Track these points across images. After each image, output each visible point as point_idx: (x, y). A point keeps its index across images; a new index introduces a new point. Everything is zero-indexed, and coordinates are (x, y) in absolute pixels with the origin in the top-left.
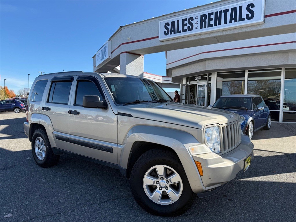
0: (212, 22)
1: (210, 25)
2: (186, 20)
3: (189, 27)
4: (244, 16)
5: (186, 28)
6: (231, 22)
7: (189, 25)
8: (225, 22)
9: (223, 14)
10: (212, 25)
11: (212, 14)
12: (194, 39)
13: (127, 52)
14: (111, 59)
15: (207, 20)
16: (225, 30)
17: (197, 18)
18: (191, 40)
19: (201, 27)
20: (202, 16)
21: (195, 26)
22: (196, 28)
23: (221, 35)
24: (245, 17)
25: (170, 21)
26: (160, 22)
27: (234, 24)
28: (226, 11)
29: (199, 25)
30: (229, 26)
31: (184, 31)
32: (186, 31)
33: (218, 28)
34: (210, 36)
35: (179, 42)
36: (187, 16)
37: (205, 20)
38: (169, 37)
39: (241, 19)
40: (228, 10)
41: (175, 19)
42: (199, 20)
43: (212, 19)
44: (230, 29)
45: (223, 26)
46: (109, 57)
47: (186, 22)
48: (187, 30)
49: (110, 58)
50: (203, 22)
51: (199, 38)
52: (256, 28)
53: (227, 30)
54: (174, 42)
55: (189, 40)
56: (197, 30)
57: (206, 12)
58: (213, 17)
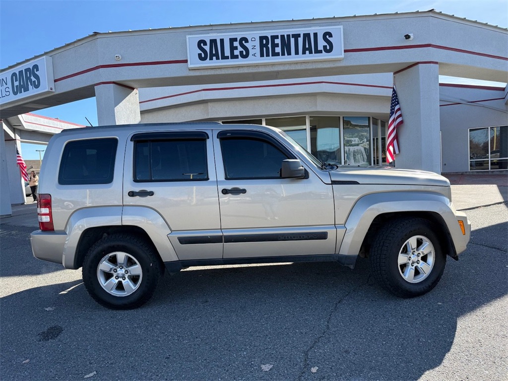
0: (278, 50)
1: (275, 54)
2: (235, 40)
3: (241, 52)
4: (320, 48)
5: (236, 52)
6: (304, 53)
7: (242, 50)
8: (297, 53)
9: (292, 40)
10: (278, 54)
11: (277, 37)
12: (250, 72)
13: (114, 83)
14: (55, 93)
15: (270, 46)
16: (295, 63)
17: (253, 39)
18: (243, 72)
19: (262, 55)
20: (261, 38)
21: (251, 52)
22: (254, 55)
23: (289, 69)
24: (322, 49)
25: (207, 37)
26: (188, 37)
27: (308, 57)
28: (296, 37)
29: (257, 50)
30: (301, 57)
31: (234, 57)
32: (237, 57)
33: (286, 59)
34: (273, 70)
35: (224, 73)
36: (239, 35)
37: (267, 45)
38: (208, 63)
39: (318, 51)
40: (299, 35)
41: (217, 36)
42: (257, 43)
43: (277, 45)
44: (301, 63)
45: (293, 58)
46: (51, 89)
47: (236, 44)
48: (239, 56)
49: (53, 90)
50: (265, 48)
51: (256, 71)
52: (334, 64)
53: (296, 63)
54: (215, 73)
55: (241, 72)
56: (255, 58)
57: (269, 33)
58: (278, 41)
